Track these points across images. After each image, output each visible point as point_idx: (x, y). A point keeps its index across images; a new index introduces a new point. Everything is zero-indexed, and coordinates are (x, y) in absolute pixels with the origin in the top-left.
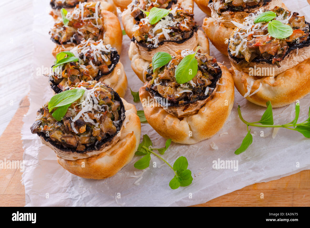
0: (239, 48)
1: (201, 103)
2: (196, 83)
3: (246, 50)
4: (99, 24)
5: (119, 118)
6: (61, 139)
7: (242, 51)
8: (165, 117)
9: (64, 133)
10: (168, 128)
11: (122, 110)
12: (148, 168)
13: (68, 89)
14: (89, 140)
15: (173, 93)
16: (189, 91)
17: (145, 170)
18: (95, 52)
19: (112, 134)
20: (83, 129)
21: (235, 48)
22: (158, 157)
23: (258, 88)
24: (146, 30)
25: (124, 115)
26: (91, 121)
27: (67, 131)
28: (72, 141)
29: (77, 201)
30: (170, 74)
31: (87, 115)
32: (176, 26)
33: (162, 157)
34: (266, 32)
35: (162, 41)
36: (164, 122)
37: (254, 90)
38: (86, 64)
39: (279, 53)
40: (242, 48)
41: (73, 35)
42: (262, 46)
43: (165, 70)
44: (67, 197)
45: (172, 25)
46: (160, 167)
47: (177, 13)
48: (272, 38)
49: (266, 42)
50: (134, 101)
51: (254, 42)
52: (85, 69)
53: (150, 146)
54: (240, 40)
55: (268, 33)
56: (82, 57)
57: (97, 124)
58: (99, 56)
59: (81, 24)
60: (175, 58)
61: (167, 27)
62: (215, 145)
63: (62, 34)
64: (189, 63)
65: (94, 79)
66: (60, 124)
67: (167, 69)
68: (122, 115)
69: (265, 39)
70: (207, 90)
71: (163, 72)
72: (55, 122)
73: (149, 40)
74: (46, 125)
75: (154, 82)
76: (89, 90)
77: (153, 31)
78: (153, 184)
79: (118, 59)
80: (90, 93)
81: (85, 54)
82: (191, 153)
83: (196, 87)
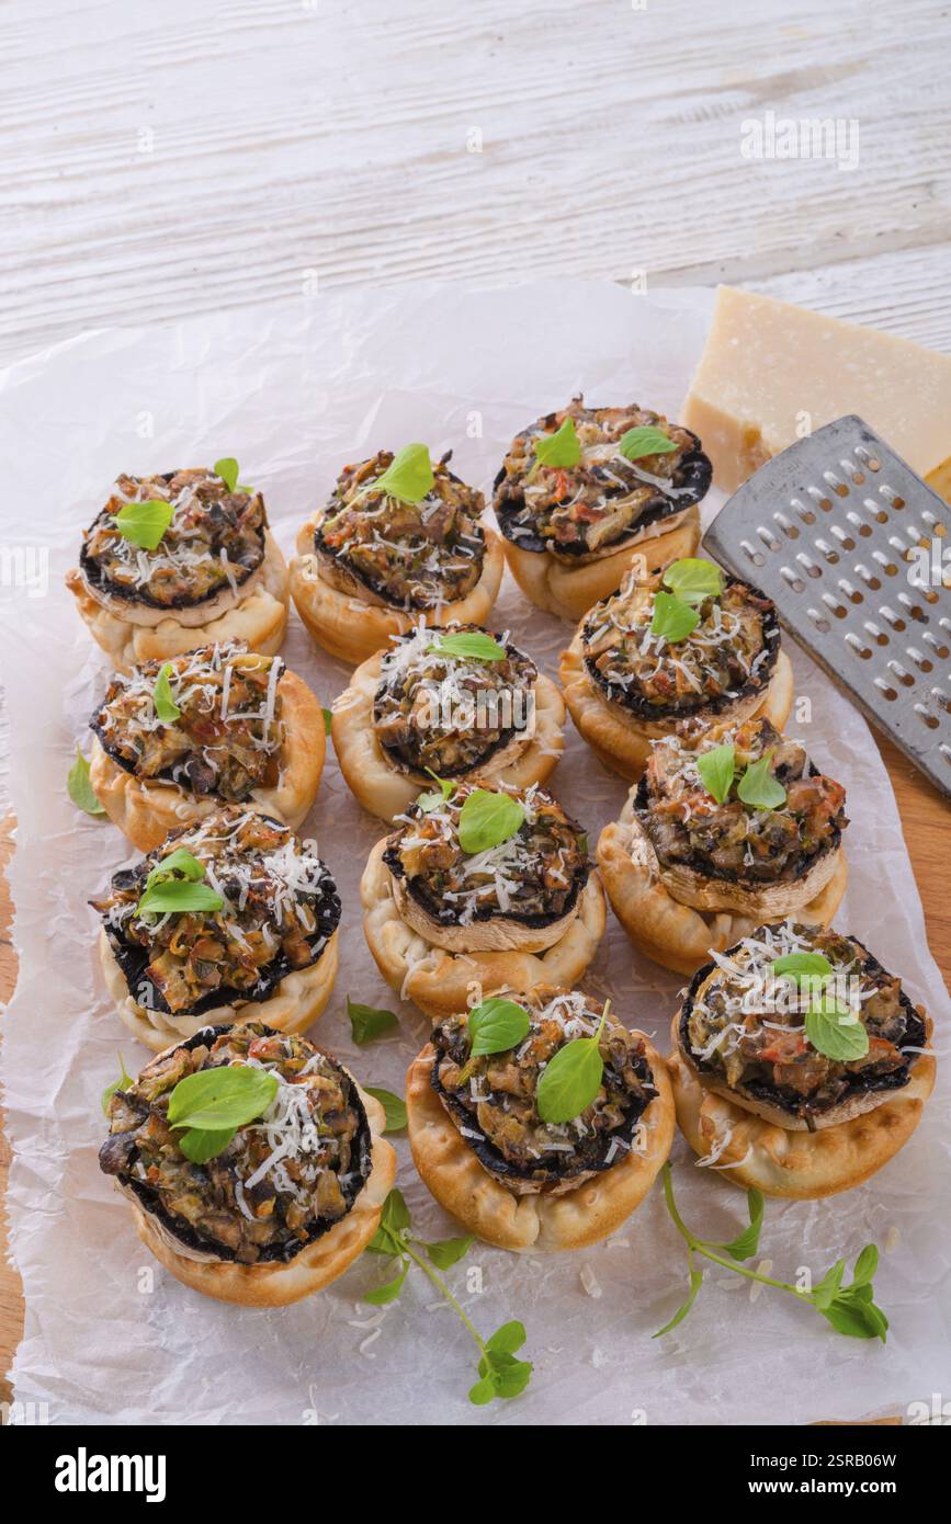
0: (716, 1041)
1: (587, 1174)
2: (591, 1129)
3: (736, 1053)
4: (270, 739)
5: (354, 1165)
6: (198, 1220)
7: (724, 1054)
8: (477, 1182)
9: (206, 1204)
10: (481, 1218)
11: (362, 1142)
12: (396, 1302)
13: (225, 1062)
14: (274, 1234)
15: (522, 1141)
16: (566, 1147)
17: (386, 1307)
18: (278, 898)
19: (331, 1217)
20: (268, 1206)
21: (707, 1037)
22: (424, 1271)
23: (742, 1158)
24: (443, 861)
25: (368, 1163)
26: (291, 1187)
27: (219, 1200)
28: (231, 1234)
29: (185, 1363)
30: (522, 1081)
31: (281, 1169)
32: (535, 872)
33: (436, 1273)
34: (798, 1019)
35: (486, 911)
36: (472, 1200)
37: (728, 1158)
38: (244, 919)
39: (821, 1095)
40: (726, 1046)
41: (182, 757)
42: (782, 1066)
43: (510, 1067)
44: (154, 1344)
45: (523, 866)
46: (430, 1308)
47: (540, 819)
48: (810, 1047)
49: (795, 1055)
50: (354, 1037)
51: (762, 1042)
52: (242, 943)
53: (404, 1231)
54: (723, 1018)
55: (803, 1027)
56: (233, 892)
57: (303, 1194)
58: (289, 909)
59: (217, 733)
60: (540, 1031)
61: (509, 872)
62: (593, 1282)
63: (147, 747)
64: (581, 1067)
65: (264, 978)
66: (199, 1176)
67: (516, 1064)
68: (363, 1160)
69: (793, 1044)
70: (614, 1148)
71: (502, 1070)
72: (181, 1160)
73: (448, 896)
74: (153, 1166)
75: (468, 1084)
76: (293, 1086)
77: (462, 871)
78: (416, 1369)
79: (336, 914)
80: (297, 1098)
81: (245, 888)
82: (522, 1284)
83: (585, 1138)
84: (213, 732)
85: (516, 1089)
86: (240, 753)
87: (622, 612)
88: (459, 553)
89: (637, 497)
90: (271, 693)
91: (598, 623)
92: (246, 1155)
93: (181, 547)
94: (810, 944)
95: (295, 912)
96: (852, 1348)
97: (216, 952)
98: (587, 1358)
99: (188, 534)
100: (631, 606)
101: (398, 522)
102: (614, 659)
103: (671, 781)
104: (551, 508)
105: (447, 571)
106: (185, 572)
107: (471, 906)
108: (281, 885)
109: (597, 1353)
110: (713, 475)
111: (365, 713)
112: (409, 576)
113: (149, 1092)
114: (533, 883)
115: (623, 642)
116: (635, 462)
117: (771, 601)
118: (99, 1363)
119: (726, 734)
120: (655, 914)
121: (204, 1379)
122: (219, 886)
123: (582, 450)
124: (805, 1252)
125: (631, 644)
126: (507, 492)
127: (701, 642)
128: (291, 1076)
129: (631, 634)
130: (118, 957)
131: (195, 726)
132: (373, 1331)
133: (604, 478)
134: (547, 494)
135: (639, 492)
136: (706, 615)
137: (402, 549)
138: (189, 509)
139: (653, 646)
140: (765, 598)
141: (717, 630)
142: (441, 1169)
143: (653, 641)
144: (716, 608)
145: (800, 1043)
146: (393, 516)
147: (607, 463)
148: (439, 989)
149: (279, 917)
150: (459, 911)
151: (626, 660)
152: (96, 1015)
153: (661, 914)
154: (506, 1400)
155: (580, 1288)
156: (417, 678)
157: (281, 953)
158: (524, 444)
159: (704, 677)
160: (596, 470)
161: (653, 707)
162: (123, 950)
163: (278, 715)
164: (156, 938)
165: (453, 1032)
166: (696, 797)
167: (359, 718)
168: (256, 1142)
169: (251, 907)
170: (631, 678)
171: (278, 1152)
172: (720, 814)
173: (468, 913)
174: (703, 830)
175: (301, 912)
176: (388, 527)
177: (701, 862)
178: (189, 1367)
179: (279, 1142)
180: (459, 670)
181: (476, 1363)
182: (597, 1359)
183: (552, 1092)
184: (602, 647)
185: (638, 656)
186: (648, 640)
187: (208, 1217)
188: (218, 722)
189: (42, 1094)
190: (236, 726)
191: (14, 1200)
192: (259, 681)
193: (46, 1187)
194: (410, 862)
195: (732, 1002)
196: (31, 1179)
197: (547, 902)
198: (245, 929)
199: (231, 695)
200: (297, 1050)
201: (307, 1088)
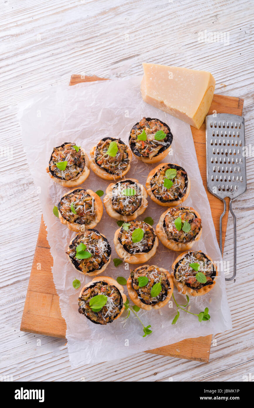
0: (180, 279)
1: (160, 303)
2: (160, 296)
3: (184, 280)
4: (94, 213)
5: (120, 304)
6: (96, 320)
7: (182, 281)
8: (141, 303)
9: (98, 318)
10: (142, 306)
11: (121, 300)
14: (109, 320)
15: (149, 300)
17: (127, 318)
18: (101, 254)
22: (132, 311)
23: (185, 294)
24: (130, 244)
26: (111, 314)
28: (102, 322)
31: (110, 312)
32: (146, 243)
33: (134, 312)
34: (194, 275)
35: (138, 251)
36: (140, 305)
39: (198, 288)
40: (182, 279)
41: (78, 219)
42: (192, 284)
43: (146, 289)
44: (89, 328)
45: (144, 243)
46: (134, 318)
47: (146, 232)
48: (196, 280)
49: (194, 282)
51: (188, 279)
52: (95, 262)
53: (128, 304)
54: (181, 275)
55: (195, 277)
56: (92, 252)
57: (113, 314)
58: (103, 255)
60: (150, 281)
61: (141, 245)
62: (161, 312)
63: (71, 218)
64: (158, 288)
65: (100, 266)
66: (96, 314)
67: (147, 288)
69: (194, 280)
70: (164, 298)
71: (144, 289)
72: (92, 311)
73: (131, 250)
74: (88, 313)
75: (138, 290)
76: (110, 298)
77: (133, 245)
78: (133, 331)
79: (111, 251)
80: (110, 300)
81: (94, 251)
82: (149, 313)
83: (159, 298)
85: (147, 292)
86: (88, 217)
87: (158, 180)
88: (124, 163)
89: (159, 148)
90: (93, 204)
91: (153, 183)
92: (103, 310)
93: (69, 168)
94: (196, 259)
97: (91, 265)
98: (161, 326)
99: (71, 165)
100: (160, 179)
101: (112, 160)
102: (157, 192)
103: (170, 224)
104: (141, 149)
105: (122, 168)
106: (71, 174)
107: (135, 251)
108: (101, 251)
109: (163, 326)
110: (173, 137)
111: (110, 201)
112: (115, 170)
113: (85, 298)
114: (146, 245)
116: (158, 141)
118: (80, 333)
119: (179, 214)
120: (168, 245)
122: (90, 251)
123: (147, 136)
124: (196, 303)
125: (160, 189)
126: (132, 141)
127: (174, 188)
128: (109, 295)
129: (160, 187)
131: (79, 214)
132: (125, 323)
133: (152, 144)
134: (140, 146)
136: (174, 181)
137: (113, 165)
138: (70, 159)
139: (164, 189)
140: (185, 171)
141: (176, 184)
142: (134, 300)
143: (164, 188)
144: (176, 179)
145: (195, 279)
146: (111, 158)
147: (152, 141)
149: (101, 257)
150: (133, 252)
151: (159, 192)
152: (68, 264)
153: (169, 245)
154: (148, 335)
155: (159, 313)
156: (120, 199)
157: (102, 261)
158: (134, 131)
159: (174, 195)
160: (150, 142)
161: (165, 201)
162: (73, 261)
163: (94, 209)
164: (80, 262)
165: (135, 280)
166: (175, 229)
167: (109, 203)
168: (105, 309)
169: (96, 255)
170: (160, 196)
171: (109, 310)
172: (179, 233)
173: (135, 252)
174: (176, 236)
175: (105, 255)
176: (110, 161)
177: (176, 240)
179: (108, 308)
180: (128, 198)
181: (143, 329)
182: (163, 327)
183: (153, 293)
184: (154, 189)
185: (162, 191)
186: (163, 188)
187: (98, 320)
188: (84, 213)
189: (62, 285)
190: (87, 213)
191: (61, 306)
192: (90, 203)
193: (66, 303)
194: (123, 244)
195: (183, 273)
196: (63, 302)
197: (149, 248)
198: (95, 258)
199: (86, 207)
200: (109, 289)
201: (112, 297)
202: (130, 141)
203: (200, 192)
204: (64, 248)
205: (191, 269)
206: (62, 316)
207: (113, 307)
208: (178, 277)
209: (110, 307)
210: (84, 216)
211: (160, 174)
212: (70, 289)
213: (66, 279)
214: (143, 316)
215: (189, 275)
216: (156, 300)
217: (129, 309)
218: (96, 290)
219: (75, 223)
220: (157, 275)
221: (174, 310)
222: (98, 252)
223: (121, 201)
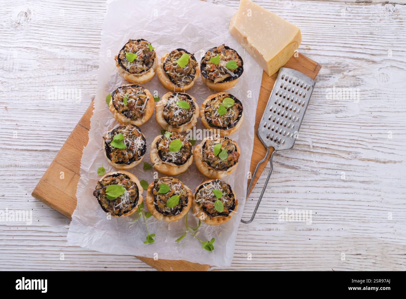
1: (172, 215)
2: (174, 209)
3: (202, 203)
4: (143, 111)
8: (154, 209)
10: (154, 214)
11: (137, 199)
12: (137, 220)
13: (118, 183)
14: (118, 213)
15: (162, 208)
17: (135, 221)
18: (135, 149)
19: (129, 211)
20: (118, 210)
21: (198, 199)
22: (143, 216)
24: (165, 151)
25: (137, 203)
27: (110, 207)
28: (111, 212)
29: (100, 221)
31: (122, 205)
32: (181, 157)
33: (145, 217)
34: (214, 201)
35: (170, 161)
36: (153, 211)
39: (213, 215)
40: (201, 201)
41: (126, 111)
42: (208, 209)
43: (164, 196)
44: (96, 216)
45: (179, 155)
46: (142, 223)
47: (185, 146)
48: (214, 207)
49: (211, 207)
50: (144, 169)
51: (207, 203)
52: (127, 155)
53: (142, 208)
54: (202, 197)
55: (214, 203)
56: (128, 145)
57: (124, 208)
58: (136, 151)
59: (133, 109)
60: (171, 191)
61: (176, 156)
62: (169, 227)
63: (120, 107)
64: (175, 200)
65: (129, 161)
66: (108, 202)
67: (165, 196)
68: (136, 202)
70: (177, 212)
71: (163, 196)
72: (106, 198)
73: (164, 157)
74: (101, 198)
75: (157, 195)
76: (127, 191)
77: (168, 153)
78: (137, 234)
79: (145, 152)
80: (127, 193)
81: (130, 145)
82: (158, 223)
83: (173, 210)
84: (133, 108)
85: (164, 200)
86: (137, 113)
87: (214, 104)
88: (189, 78)
89: (226, 76)
90: (145, 103)
91: (209, 105)
92: (117, 201)
93: (137, 62)
94: (221, 187)
95: (137, 152)
96: (206, 252)
97: (122, 156)
98: (164, 240)
99: (139, 60)
100: (216, 104)
101: (179, 69)
102: (209, 115)
103: (209, 147)
104: (210, 71)
105: (186, 81)
106: (136, 68)
107: (168, 159)
108: (136, 147)
109: (166, 240)
110: (243, 72)
111: (162, 107)
112: (178, 80)
113: (104, 183)
114: (179, 158)
115: (212, 111)
116: (228, 69)
117: (243, 108)
118: (87, 217)
119: (222, 141)
120: (200, 166)
121: (103, 225)
122: (125, 144)
123: (220, 61)
124: (206, 232)
125: (213, 112)
126: (204, 62)
127: (225, 116)
128: (127, 189)
129: (213, 111)
130: (106, 149)
131: (129, 106)
132: (132, 225)
133: (221, 70)
134: (210, 68)
135: (227, 75)
136: (228, 110)
137: (178, 75)
138: (141, 54)
139: (217, 114)
140: (242, 106)
141: (229, 114)
142: (149, 205)
144: (231, 109)
145: (212, 206)
146: (178, 68)
147: (223, 67)
148: (159, 169)
149: (134, 153)
150: (166, 159)
151: (211, 115)
152: (101, 151)
153: (201, 167)
154: (149, 243)
155: (167, 227)
156: (172, 107)
157: (133, 157)
158: (210, 53)
159: (224, 123)
160: (220, 68)
161: (213, 125)
162: (107, 147)
163: (145, 108)
164: (112, 150)
165: (157, 186)
166: (212, 153)
167: (161, 108)
168: (119, 200)
169: (130, 149)
170: (211, 119)
171: (122, 202)
172: (215, 158)
173: (167, 160)
174: (211, 160)
175: (138, 152)
176: (177, 70)
177: (209, 164)
178: (101, 222)
179: (122, 200)
180: (180, 110)
181: (147, 236)
182: (166, 241)
183: (169, 203)
184: (208, 110)
185: (213, 115)
186: (216, 113)
187: (108, 208)
188: (134, 107)
189: (88, 167)
190: (137, 108)
191: (79, 185)
192: (144, 100)
193: (85, 185)
194: (159, 149)
195: (204, 195)
196: (82, 182)
197: (181, 162)
198: (128, 152)
199: (138, 102)
200: (130, 184)
201: (130, 192)
202: (202, 61)
203: (249, 132)
204: (103, 135)
205: (213, 194)
206: (76, 196)
207: (127, 201)
208: (198, 197)
209: (124, 200)
210: (133, 110)
211: (218, 99)
212: (93, 173)
213: (93, 163)
214: (151, 224)
215: (208, 200)
216: (169, 211)
217: (141, 213)
218: (118, 180)
219: (122, 114)
220: (179, 188)
221: (183, 230)
222: (133, 146)
223: (173, 109)
